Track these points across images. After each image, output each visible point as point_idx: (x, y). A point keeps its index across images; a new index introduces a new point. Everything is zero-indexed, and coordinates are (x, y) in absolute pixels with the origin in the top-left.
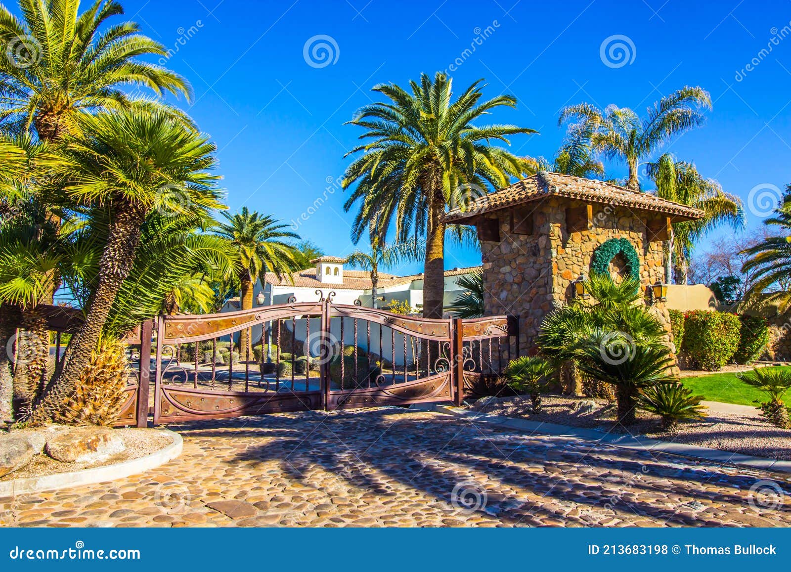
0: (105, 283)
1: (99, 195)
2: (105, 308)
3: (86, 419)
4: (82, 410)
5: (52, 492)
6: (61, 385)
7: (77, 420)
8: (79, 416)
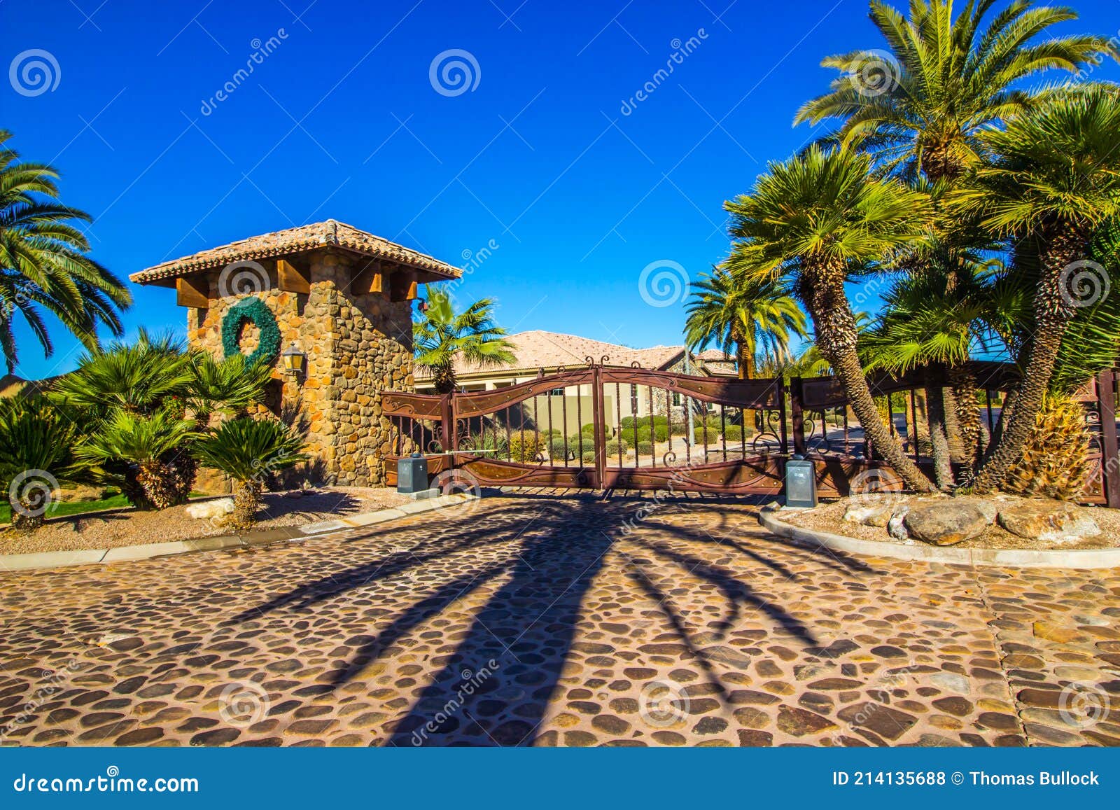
0: (1044, 327)
1: (1025, 222)
2: (1048, 358)
3: (1040, 491)
4: (1032, 480)
5: (1017, 569)
6: (1004, 449)
7: (1029, 491)
8: (1031, 487)
